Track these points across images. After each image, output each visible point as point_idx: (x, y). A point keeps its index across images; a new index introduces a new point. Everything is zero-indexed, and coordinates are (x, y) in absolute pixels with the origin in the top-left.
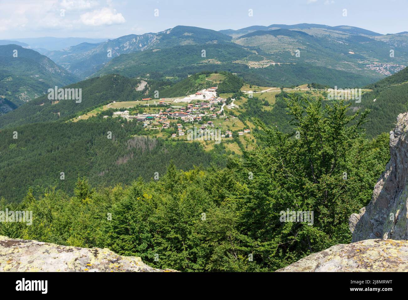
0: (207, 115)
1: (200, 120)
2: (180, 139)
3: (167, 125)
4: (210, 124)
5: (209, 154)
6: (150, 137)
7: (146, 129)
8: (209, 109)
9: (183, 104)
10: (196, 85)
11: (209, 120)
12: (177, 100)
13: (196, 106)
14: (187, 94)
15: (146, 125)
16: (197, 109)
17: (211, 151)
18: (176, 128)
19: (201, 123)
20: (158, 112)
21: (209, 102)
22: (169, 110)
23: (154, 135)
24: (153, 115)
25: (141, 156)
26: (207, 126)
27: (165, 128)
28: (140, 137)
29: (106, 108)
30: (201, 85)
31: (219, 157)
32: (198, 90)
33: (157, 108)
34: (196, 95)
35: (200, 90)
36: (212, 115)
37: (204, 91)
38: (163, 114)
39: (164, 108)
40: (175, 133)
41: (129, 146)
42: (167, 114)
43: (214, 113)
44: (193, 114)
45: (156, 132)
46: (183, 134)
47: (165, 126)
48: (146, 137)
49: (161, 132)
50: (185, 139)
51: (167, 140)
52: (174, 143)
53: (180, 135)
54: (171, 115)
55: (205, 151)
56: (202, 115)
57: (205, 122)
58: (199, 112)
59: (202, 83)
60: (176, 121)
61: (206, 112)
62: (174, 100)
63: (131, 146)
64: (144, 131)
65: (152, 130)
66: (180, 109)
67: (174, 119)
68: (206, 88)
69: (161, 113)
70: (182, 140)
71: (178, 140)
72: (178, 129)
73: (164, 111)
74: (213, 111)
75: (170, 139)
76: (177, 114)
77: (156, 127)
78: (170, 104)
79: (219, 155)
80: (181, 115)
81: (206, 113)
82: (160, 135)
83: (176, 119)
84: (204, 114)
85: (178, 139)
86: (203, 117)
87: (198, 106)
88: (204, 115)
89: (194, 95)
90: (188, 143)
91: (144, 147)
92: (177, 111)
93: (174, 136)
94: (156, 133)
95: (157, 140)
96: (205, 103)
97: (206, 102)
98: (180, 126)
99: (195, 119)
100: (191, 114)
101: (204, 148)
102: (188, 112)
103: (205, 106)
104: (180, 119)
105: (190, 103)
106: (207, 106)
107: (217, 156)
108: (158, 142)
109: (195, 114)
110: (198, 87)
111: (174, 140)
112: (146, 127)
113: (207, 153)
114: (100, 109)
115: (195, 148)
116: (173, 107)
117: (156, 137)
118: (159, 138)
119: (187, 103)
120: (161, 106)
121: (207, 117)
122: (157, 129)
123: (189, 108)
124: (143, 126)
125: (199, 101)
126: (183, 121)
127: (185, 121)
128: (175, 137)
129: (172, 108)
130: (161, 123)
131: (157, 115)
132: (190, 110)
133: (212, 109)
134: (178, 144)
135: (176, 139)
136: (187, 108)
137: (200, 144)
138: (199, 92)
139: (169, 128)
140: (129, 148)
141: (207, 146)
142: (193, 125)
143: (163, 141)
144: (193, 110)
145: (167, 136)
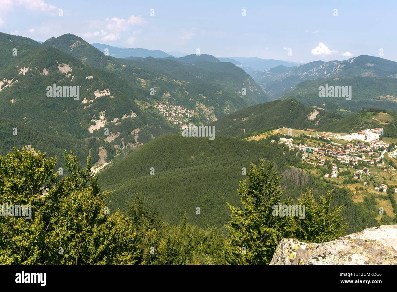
0: (365, 159)
1: (356, 164)
2: (331, 181)
3: (322, 162)
4: (365, 171)
5: (356, 207)
6: (305, 172)
7: (303, 162)
8: (367, 152)
9: (343, 142)
10: (362, 123)
11: (365, 166)
12: (339, 136)
13: (356, 146)
14: (351, 131)
15: (304, 157)
16: (356, 151)
17: (359, 203)
18: (330, 168)
19: (356, 168)
20: (318, 146)
21: (369, 145)
22: (328, 145)
23: (309, 171)
24: (312, 148)
25: (293, 190)
26: (362, 173)
27: (320, 165)
28: (296, 169)
29: (275, 132)
30: (367, 123)
31: (366, 214)
32: (362, 129)
33: (318, 142)
34: (359, 134)
35: (365, 129)
36: (370, 161)
37: (367, 131)
38: (322, 149)
39: (324, 142)
40: (328, 173)
41: (285, 177)
42: (324, 150)
43: (372, 159)
44: (350, 156)
45: (311, 167)
46: (336, 176)
47: (320, 163)
48: (301, 170)
49: (316, 168)
50: (336, 181)
51: (319, 179)
52: (325, 184)
53: (332, 176)
54: (328, 151)
55: (353, 201)
56: (359, 158)
57: (360, 167)
58: (356, 154)
59: (368, 121)
60: (332, 159)
61: (363, 156)
62: (336, 135)
63: (286, 177)
64: (301, 164)
65: (308, 164)
66: (339, 147)
67: (330, 156)
68: (371, 128)
69: (320, 147)
70: (333, 183)
71: (329, 182)
72: (331, 169)
73: (323, 146)
74: (371, 156)
75: (322, 178)
76: (335, 152)
77: (312, 162)
78: (331, 139)
79: (367, 211)
80: (338, 153)
81: (364, 158)
82: (314, 172)
83: (333, 157)
84: (361, 157)
85: (330, 180)
86: (359, 161)
87: (357, 147)
88: (361, 159)
89: (357, 134)
90: (338, 188)
91: (297, 181)
92: (336, 149)
93: (327, 176)
94: (311, 169)
95: (310, 176)
96: (365, 145)
97: (367, 144)
98: (335, 167)
99: (350, 162)
100: (348, 155)
101: (353, 197)
102: (345, 152)
103: (364, 149)
104: (336, 158)
105: (350, 142)
106: (367, 148)
107: (365, 212)
108: (311, 178)
109: (352, 156)
110: (363, 125)
111: (325, 181)
112: (304, 160)
113: (354, 205)
114: (271, 133)
115: (343, 195)
116: (332, 143)
117: (310, 173)
118: (312, 174)
119: (348, 142)
120: (322, 139)
121: (364, 162)
122: (312, 165)
123: (348, 148)
124: (301, 158)
125: (359, 142)
126: (339, 161)
127: (341, 162)
128: (327, 178)
129: (332, 145)
130: (317, 159)
131: (316, 149)
132: (348, 150)
133: (371, 154)
134: (328, 186)
135: (328, 180)
136: (346, 148)
137: (350, 192)
138: (363, 131)
139: (323, 166)
140: (284, 179)
141: (356, 197)
142: (348, 168)
143: (315, 178)
144: (352, 151)
145: (320, 175)
